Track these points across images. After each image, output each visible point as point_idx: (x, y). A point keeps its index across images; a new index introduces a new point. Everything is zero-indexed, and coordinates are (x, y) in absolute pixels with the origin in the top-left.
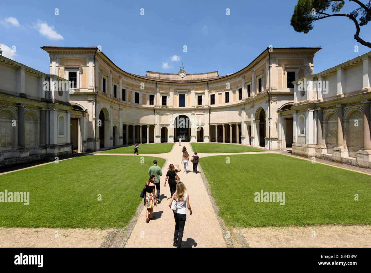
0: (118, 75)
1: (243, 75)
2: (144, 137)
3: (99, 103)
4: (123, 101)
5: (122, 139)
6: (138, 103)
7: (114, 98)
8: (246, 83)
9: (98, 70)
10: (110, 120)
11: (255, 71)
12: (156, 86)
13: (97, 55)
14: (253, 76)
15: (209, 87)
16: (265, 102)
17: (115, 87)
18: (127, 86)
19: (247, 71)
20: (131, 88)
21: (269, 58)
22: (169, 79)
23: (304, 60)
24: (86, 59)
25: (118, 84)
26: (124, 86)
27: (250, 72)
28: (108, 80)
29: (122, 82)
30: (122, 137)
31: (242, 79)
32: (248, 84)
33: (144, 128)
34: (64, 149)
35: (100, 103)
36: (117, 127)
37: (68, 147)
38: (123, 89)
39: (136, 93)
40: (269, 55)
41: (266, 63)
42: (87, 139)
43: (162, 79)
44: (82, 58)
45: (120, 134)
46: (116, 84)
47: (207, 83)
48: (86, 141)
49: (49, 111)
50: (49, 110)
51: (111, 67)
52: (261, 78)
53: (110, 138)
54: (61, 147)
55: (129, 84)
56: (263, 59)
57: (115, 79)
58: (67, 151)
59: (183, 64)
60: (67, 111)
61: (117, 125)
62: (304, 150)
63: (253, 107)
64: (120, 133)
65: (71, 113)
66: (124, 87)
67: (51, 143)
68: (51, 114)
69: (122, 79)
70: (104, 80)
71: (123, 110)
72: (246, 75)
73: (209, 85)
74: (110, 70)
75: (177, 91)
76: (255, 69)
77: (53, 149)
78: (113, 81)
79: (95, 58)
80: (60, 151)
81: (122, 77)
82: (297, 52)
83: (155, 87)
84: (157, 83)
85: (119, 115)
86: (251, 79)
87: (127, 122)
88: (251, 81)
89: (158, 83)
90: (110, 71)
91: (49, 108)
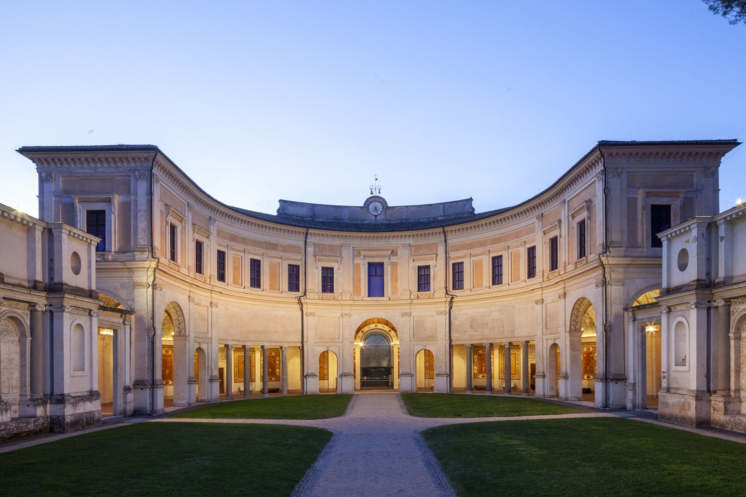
0: (207, 214)
1: (538, 212)
2: (274, 379)
3: (161, 290)
4: (220, 284)
5: (219, 383)
6: (259, 286)
7: (197, 274)
8: (545, 233)
9: (159, 203)
10: (187, 334)
11: (568, 201)
12: (306, 242)
13: (157, 166)
14: (564, 214)
15: (448, 242)
16: (595, 285)
17: (199, 246)
18: (229, 243)
19: (549, 200)
20: (240, 246)
21: (602, 168)
22: (340, 221)
23: (695, 174)
24: (130, 176)
25: (208, 238)
26: (222, 241)
27: (556, 204)
28: (183, 228)
29: (216, 231)
30: (216, 376)
31: (537, 221)
32: (552, 235)
33: (273, 354)
34: (84, 407)
35: (163, 290)
36: (206, 352)
37: (94, 402)
38: (218, 250)
39: (251, 260)
40: (602, 160)
41: (595, 181)
42: (133, 382)
43: (320, 220)
44: (120, 174)
45: (211, 370)
46: (201, 239)
47: (444, 232)
48: (132, 387)
49: (51, 311)
50: (52, 308)
51: (191, 194)
52: (584, 221)
53: (188, 381)
54: (79, 401)
55: (233, 238)
56: (587, 170)
57: (199, 226)
58: (90, 412)
59: (376, 179)
60: (90, 311)
61: (204, 347)
62: (684, 406)
63: (565, 297)
64: (213, 367)
65: (99, 318)
66: (221, 245)
67: (56, 392)
68: (55, 319)
69: (217, 223)
70: (173, 228)
71: (219, 305)
72: (545, 210)
73: (449, 237)
74: (188, 203)
75: (363, 253)
76: (568, 195)
77: (62, 405)
78: (194, 230)
79: (151, 175)
80: (77, 412)
81: (217, 219)
82: (677, 153)
83: (303, 244)
84: (307, 233)
85: (210, 319)
86: (560, 221)
87: (231, 338)
88: (560, 227)
89: (311, 234)
90: (188, 206)
91: (51, 305)
